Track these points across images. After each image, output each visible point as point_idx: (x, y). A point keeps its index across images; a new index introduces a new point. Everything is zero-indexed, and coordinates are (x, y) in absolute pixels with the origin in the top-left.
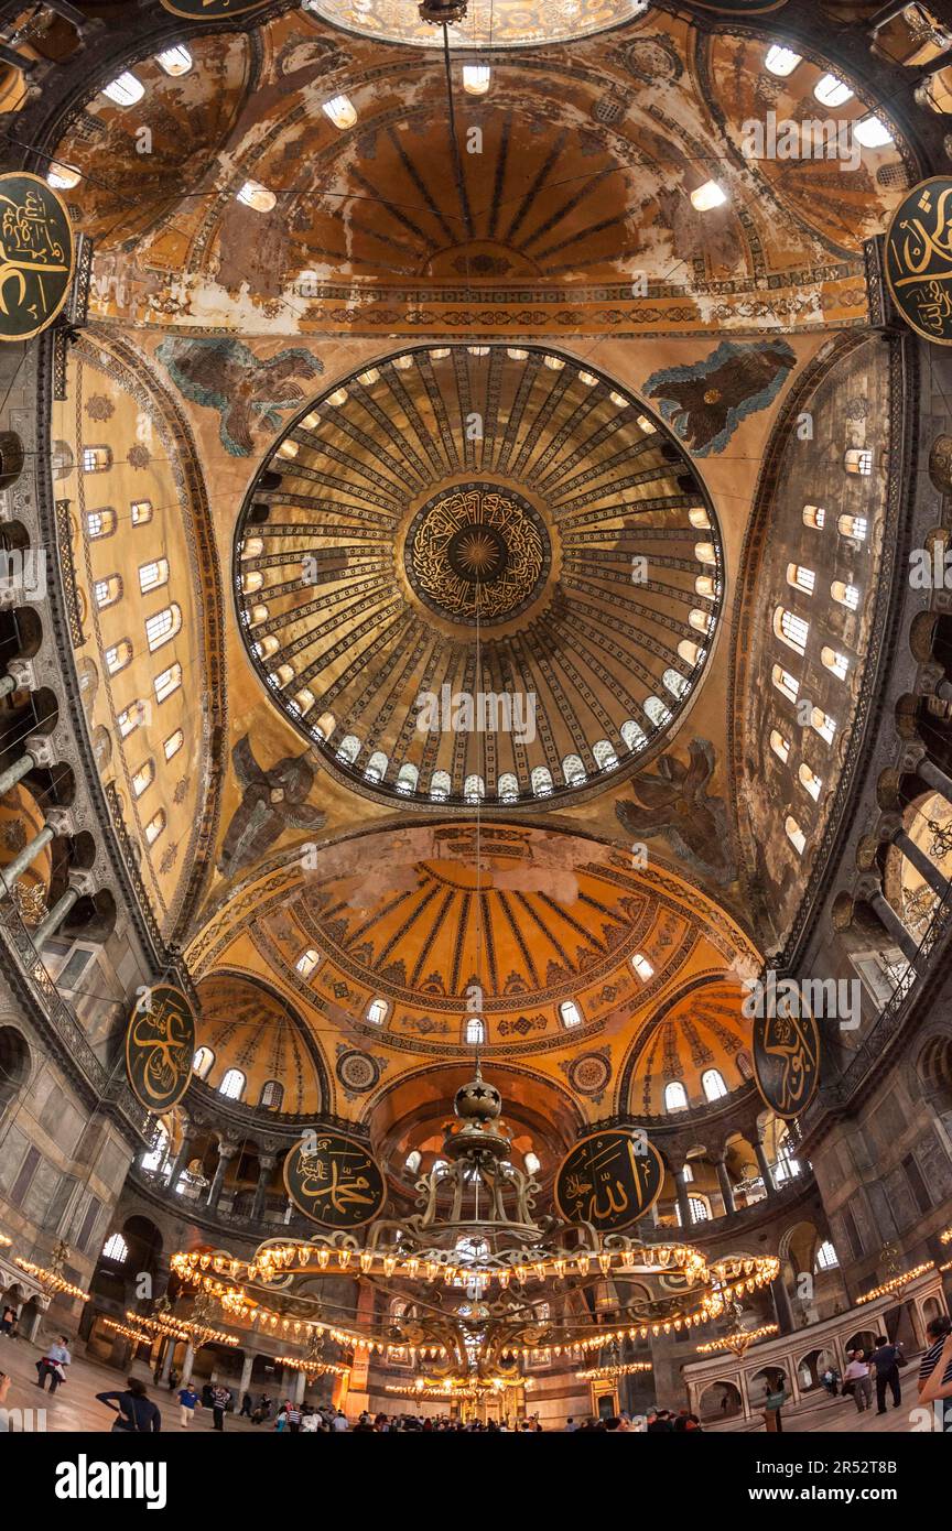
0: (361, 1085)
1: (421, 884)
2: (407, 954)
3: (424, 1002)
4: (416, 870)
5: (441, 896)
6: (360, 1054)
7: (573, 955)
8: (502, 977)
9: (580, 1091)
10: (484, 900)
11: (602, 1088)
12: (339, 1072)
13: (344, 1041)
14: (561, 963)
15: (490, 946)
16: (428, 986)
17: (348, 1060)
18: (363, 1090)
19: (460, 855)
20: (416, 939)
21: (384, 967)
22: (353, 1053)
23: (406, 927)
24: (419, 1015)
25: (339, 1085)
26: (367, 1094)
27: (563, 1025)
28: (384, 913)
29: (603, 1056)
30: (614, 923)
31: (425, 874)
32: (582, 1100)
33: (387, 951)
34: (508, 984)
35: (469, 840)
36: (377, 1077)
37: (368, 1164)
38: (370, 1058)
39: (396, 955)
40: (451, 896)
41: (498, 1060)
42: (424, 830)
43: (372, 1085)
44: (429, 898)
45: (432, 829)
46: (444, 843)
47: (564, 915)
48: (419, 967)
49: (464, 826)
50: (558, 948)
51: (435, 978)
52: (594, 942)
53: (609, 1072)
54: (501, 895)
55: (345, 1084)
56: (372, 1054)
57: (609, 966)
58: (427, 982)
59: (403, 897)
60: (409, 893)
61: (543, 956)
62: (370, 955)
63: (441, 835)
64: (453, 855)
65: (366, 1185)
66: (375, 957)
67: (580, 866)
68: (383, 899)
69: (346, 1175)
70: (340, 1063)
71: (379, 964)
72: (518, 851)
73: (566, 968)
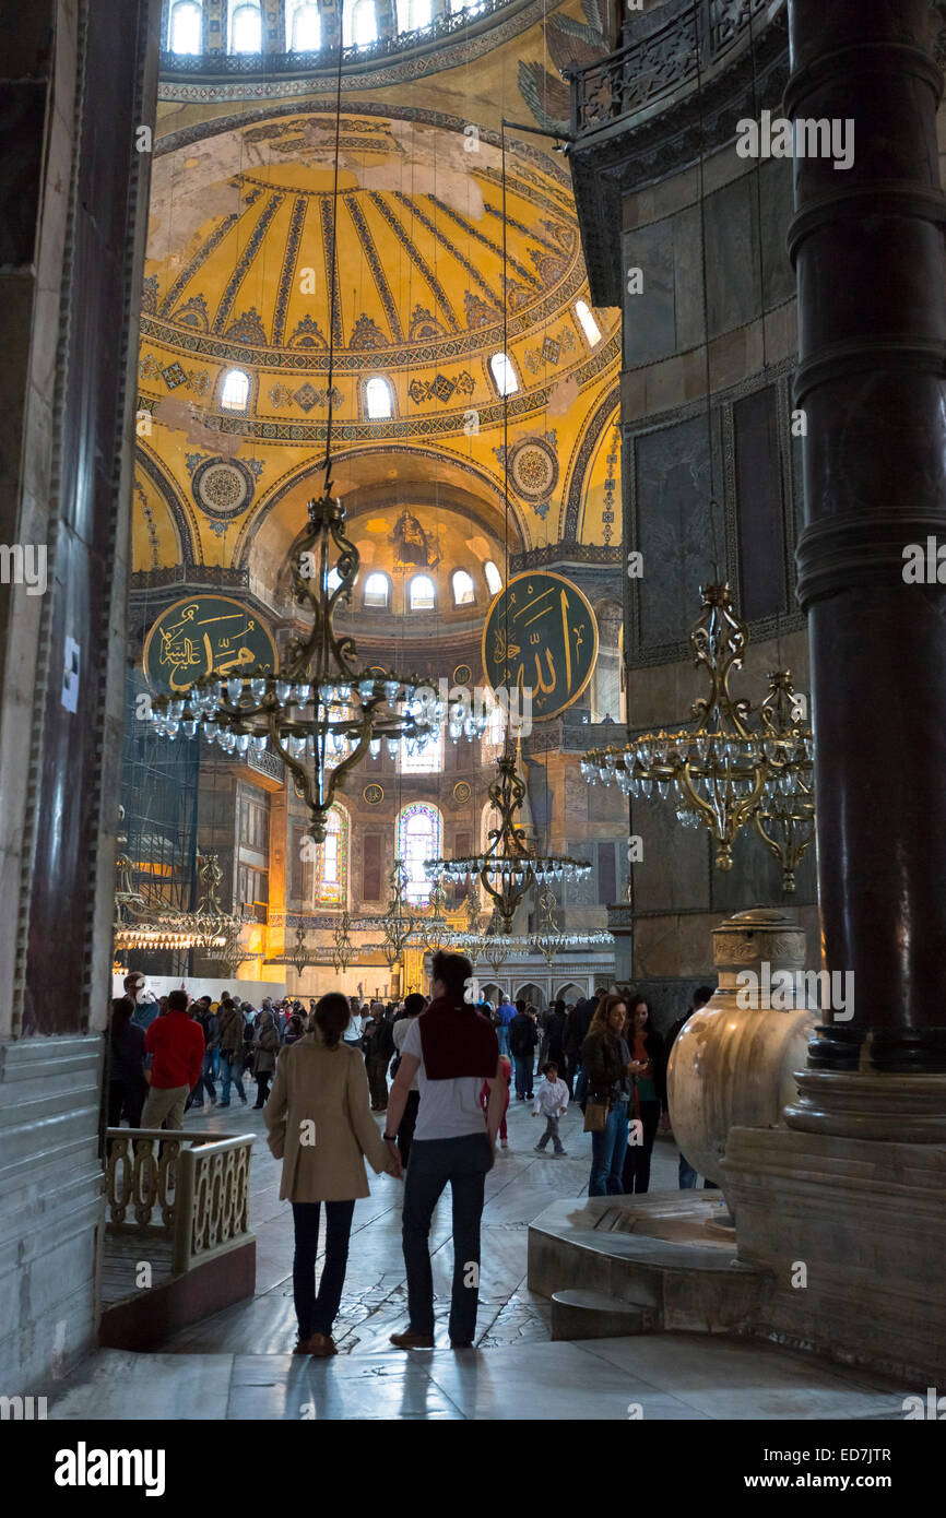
0: (231, 507)
1: (250, 200)
2: (258, 296)
3: (300, 362)
4: (234, 185)
5: (286, 211)
6: (221, 462)
7: (496, 286)
8: (405, 317)
9: (521, 494)
10: (353, 206)
11: (547, 493)
12: (197, 496)
13: (193, 450)
14: (482, 297)
15: (377, 270)
16: (299, 339)
17: (207, 474)
18: (235, 513)
19: (295, 155)
20: (266, 273)
21: (228, 324)
22: (211, 463)
23: (246, 263)
24: (295, 384)
25: (200, 514)
26: (241, 519)
27: (496, 390)
28: (206, 252)
29: (546, 443)
30: (542, 249)
31: (249, 188)
32: (524, 508)
33: (227, 301)
34: (414, 324)
35: (300, 135)
36: (250, 489)
37: (251, 625)
38: (236, 464)
39: (241, 306)
40: (300, 208)
41: (413, 441)
42: (225, 137)
43: (245, 504)
44: (268, 216)
45: (237, 133)
46: (264, 145)
47: (473, 232)
48: (280, 314)
49: (286, 119)
50: (475, 274)
51: (307, 325)
52: (522, 271)
53: (556, 470)
54: (376, 198)
55: (208, 510)
56: (238, 458)
57: (547, 309)
58: (297, 333)
59: (227, 224)
60: (234, 217)
61: (456, 285)
62: (204, 313)
63: (251, 138)
64: (284, 157)
65: (251, 658)
66: (212, 316)
67: (475, 169)
68: (197, 236)
69: (224, 650)
70: (196, 481)
71: (220, 321)
72: (380, 144)
73: (490, 304)
